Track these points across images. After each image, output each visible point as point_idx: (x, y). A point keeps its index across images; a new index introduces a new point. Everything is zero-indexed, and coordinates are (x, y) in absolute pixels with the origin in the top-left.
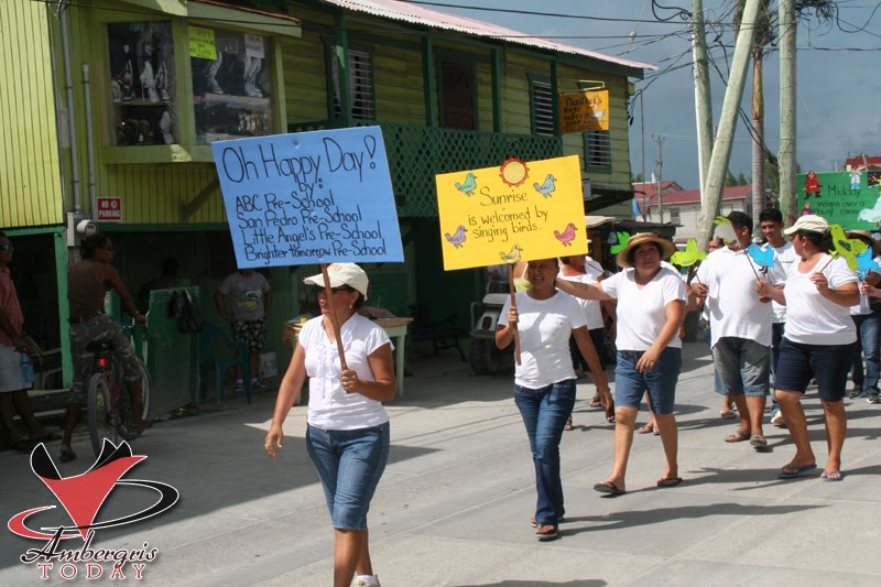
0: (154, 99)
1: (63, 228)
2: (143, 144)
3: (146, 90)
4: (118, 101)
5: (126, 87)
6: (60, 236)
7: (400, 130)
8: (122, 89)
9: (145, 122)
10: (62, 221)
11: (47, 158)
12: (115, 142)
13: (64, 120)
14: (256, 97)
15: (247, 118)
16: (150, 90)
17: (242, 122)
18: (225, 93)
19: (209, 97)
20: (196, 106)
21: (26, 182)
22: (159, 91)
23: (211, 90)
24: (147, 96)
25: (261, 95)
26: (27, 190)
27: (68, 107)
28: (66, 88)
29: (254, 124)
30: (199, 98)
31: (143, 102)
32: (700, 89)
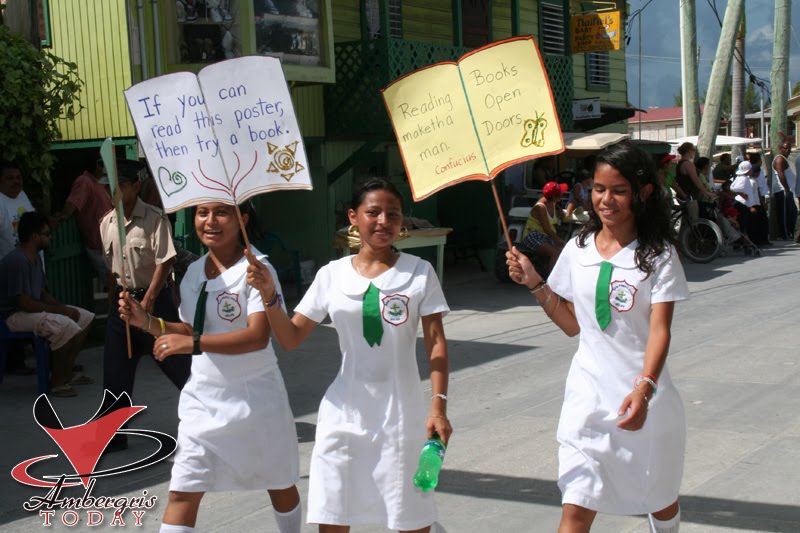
0: (217, 18)
1: (134, 140)
2: (207, 62)
3: (209, 10)
4: (182, 20)
5: (190, 7)
6: (131, 148)
7: (432, 49)
8: (186, 9)
9: (209, 41)
10: (133, 135)
11: (119, 74)
12: (179, 57)
13: (135, 38)
14: (307, 17)
15: (299, 38)
16: (213, 10)
17: (294, 42)
18: (281, 14)
19: (268, 18)
20: (257, 25)
21: (98, 96)
22: (220, 10)
23: (268, 10)
24: (209, 16)
25: (311, 16)
26: (99, 104)
27: (139, 26)
28: (138, 8)
29: (304, 43)
30: (258, 18)
31: (206, 21)
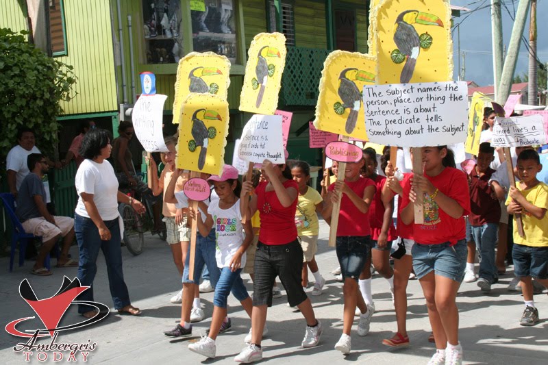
0: (169, 36)
1: (117, 113)
2: (163, 62)
3: (164, 30)
4: (147, 37)
5: (153, 29)
6: (115, 118)
7: (312, 52)
8: (150, 30)
9: (164, 50)
10: (116, 109)
11: (108, 72)
12: (146, 61)
13: (117, 48)
14: (228, 33)
15: (223, 46)
16: (166, 30)
17: (219, 49)
18: (210, 31)
19: (201, 34)
20: (194, 39)
21: (95, 86)
22: (171, 30)
23: (202, 30)
24: (165, 34)
25: (230, 32)
26: (96, 90)
27: (120, 41)
28: (119, 30)
29: (226, 50)
30: (195, 35)
31: (163, 37)
32: (495, 22)
